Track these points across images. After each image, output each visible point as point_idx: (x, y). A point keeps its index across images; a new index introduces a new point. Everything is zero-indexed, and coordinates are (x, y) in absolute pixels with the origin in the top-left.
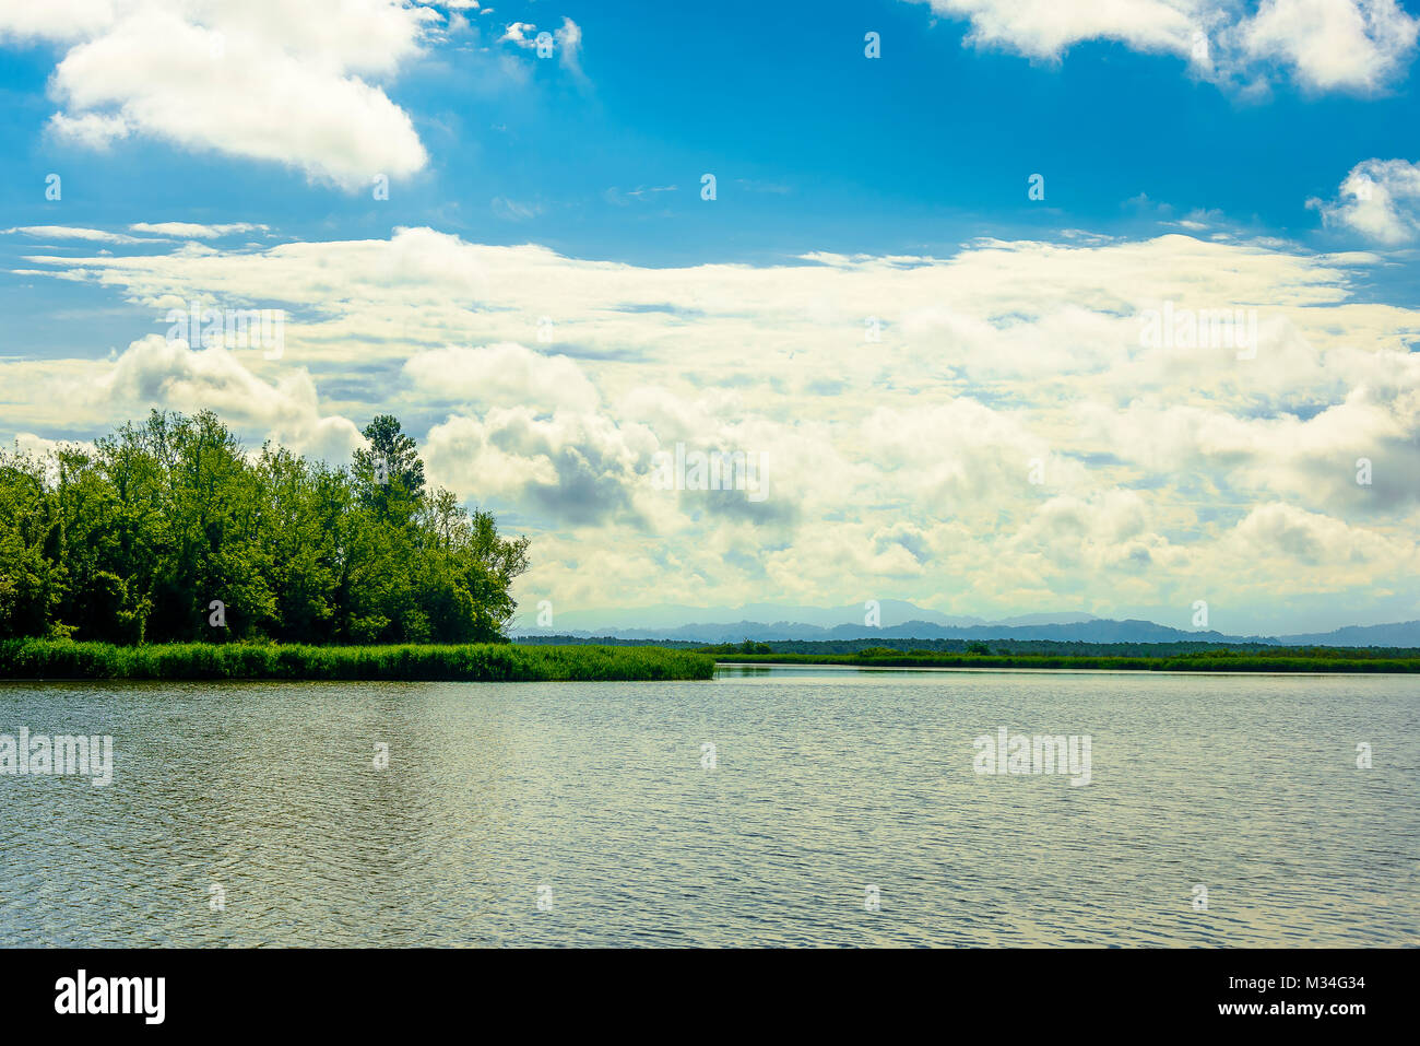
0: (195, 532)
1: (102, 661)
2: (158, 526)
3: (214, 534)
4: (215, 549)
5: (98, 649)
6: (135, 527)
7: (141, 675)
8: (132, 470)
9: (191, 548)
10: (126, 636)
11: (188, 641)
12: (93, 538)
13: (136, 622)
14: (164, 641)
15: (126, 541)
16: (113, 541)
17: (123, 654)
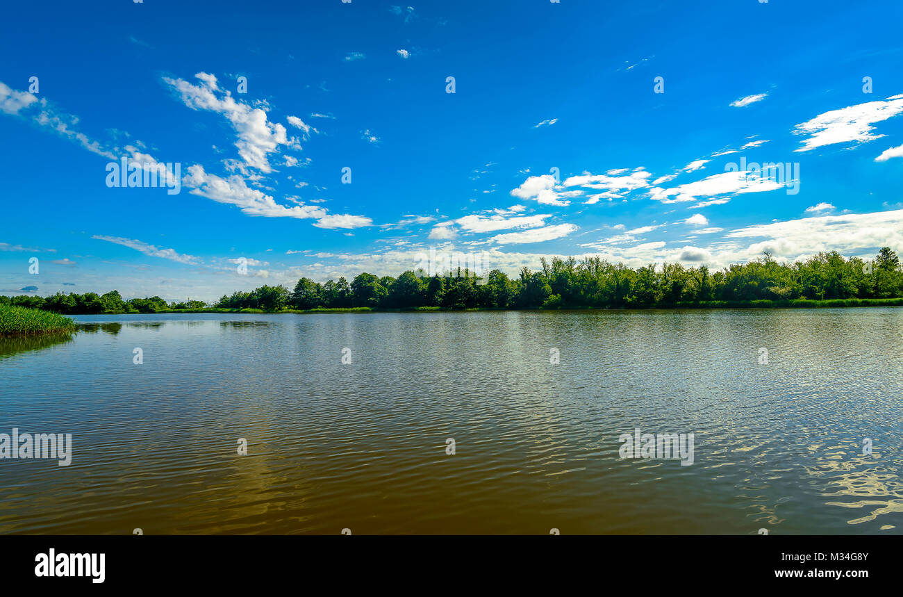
0: (834, 276)
1: (813, 304)
2: (824, 276)
3: (840, 277)
4: (840, 279)
5: (813, 301)
6: (819, 276)
7: (823, 306)
8: (815, 264)
9: (833, 280)
10: (819, 298)
11: (836, 299)
12: (808, 279)
13: (821, 295)
14: (829, 299)
15: (817, 279)
16: (814, 279)
17: (819, 302)
